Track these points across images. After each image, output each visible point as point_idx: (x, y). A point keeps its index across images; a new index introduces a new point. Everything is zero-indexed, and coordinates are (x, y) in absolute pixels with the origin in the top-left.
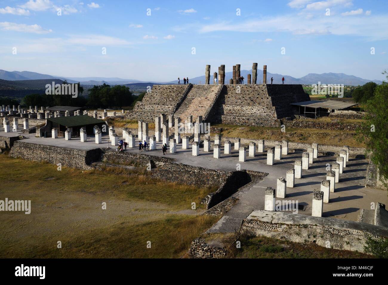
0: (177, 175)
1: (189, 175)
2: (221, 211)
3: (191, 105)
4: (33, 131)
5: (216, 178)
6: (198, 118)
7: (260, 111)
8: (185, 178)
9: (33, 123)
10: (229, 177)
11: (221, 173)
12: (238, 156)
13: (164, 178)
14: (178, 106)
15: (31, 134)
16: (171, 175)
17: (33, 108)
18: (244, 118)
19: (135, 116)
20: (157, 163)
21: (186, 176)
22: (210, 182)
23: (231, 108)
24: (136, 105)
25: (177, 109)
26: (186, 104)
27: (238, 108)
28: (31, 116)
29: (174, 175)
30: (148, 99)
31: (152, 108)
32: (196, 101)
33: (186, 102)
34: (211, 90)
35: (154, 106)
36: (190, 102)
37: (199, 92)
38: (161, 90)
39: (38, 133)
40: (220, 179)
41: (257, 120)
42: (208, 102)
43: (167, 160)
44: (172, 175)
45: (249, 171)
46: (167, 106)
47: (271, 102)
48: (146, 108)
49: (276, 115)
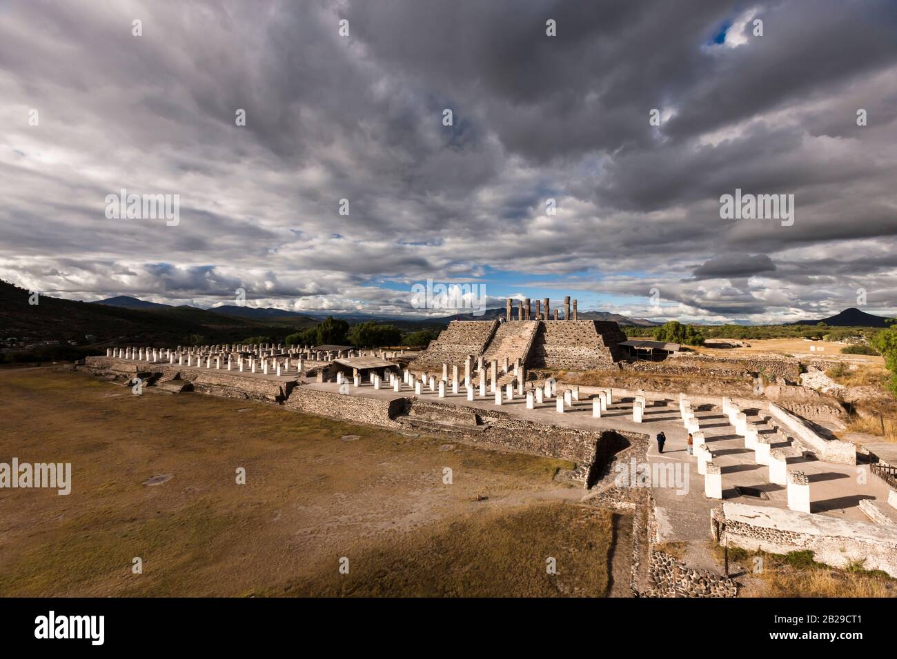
0: (520, 436)
1: (538, 436)
2: (622, 493)
3: (503, 345)
4: (312, 374)
5: (578, 440)
6: (518, 360)
7: (590, 352)
8: (532, 441)
9: (311, 365)
10: (598, 439)
11: (584, 433)
12: (591, 410)
13: (500, 439)
14: (487, 346)
15: (309, 378)
16: (511, 436)
17: (296, 347)
18: (570, 360)
19: (430, 357)
20: (484, 418)
21: (534, 436)
22: (569, 446)
23: (552, 348)
24: (431, 344)
25: (485, 350)
26: (495, 344)
27: (562, 348)
28: (302, 357)
29: (516, 435)
30: (445, 337)
31: (451, 349)
32: (508, 340)
33: (495, 341)
34: (525, 327)
35: (453, 345)
36: (500, 341)
37: (510, 329)
38: (461, 327)
39: (320, 378)
40: (585, 442)
41: (587, 363)
42: (524, 341)
43: (497, 414)
44: (513, 435)
45: (620, 431)
46: (469, 346)
47: (602, 341)
48: (443, 347)
49: (611, 358)
